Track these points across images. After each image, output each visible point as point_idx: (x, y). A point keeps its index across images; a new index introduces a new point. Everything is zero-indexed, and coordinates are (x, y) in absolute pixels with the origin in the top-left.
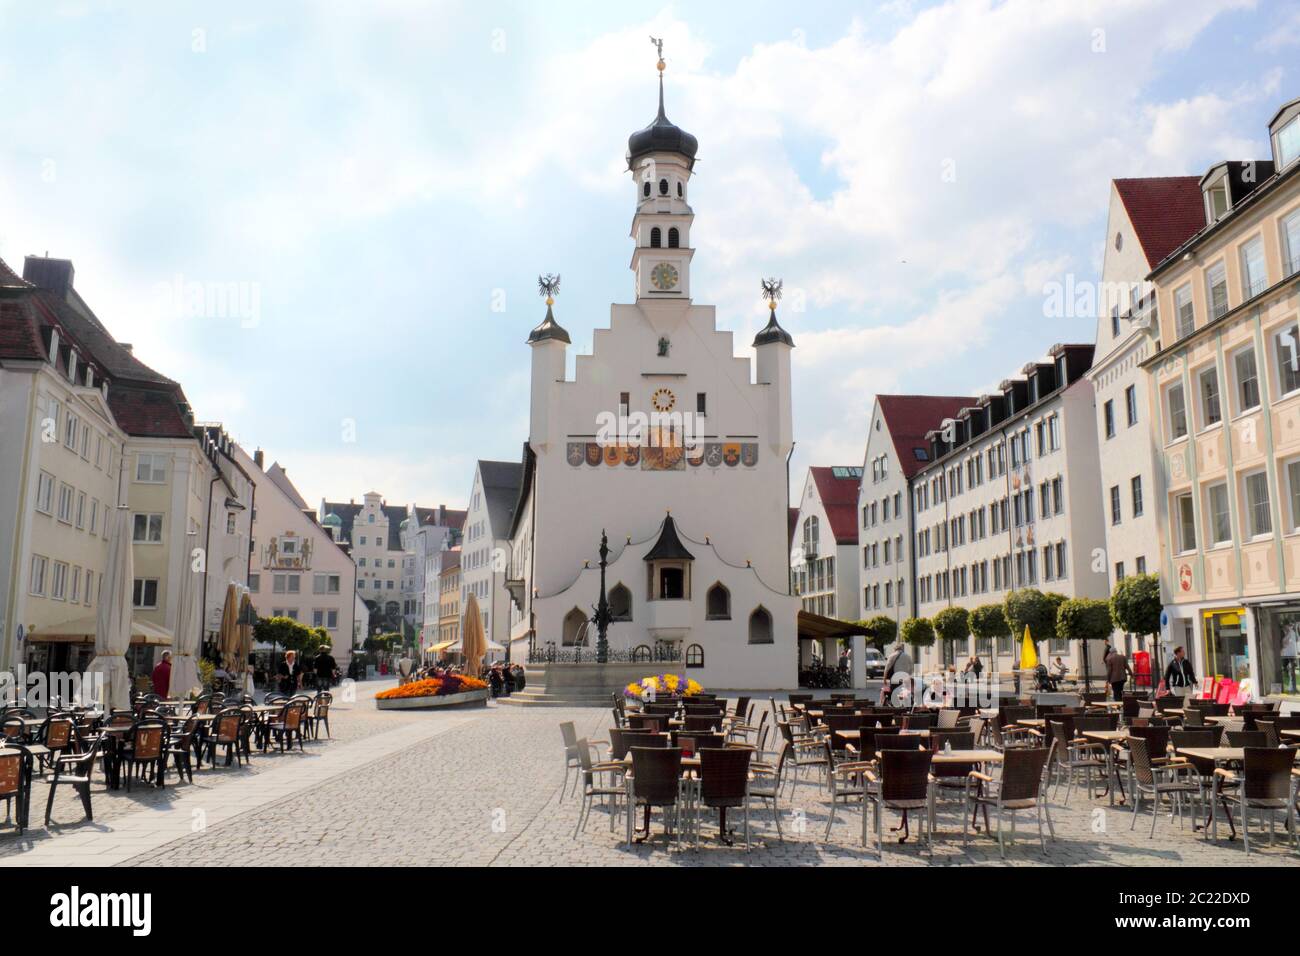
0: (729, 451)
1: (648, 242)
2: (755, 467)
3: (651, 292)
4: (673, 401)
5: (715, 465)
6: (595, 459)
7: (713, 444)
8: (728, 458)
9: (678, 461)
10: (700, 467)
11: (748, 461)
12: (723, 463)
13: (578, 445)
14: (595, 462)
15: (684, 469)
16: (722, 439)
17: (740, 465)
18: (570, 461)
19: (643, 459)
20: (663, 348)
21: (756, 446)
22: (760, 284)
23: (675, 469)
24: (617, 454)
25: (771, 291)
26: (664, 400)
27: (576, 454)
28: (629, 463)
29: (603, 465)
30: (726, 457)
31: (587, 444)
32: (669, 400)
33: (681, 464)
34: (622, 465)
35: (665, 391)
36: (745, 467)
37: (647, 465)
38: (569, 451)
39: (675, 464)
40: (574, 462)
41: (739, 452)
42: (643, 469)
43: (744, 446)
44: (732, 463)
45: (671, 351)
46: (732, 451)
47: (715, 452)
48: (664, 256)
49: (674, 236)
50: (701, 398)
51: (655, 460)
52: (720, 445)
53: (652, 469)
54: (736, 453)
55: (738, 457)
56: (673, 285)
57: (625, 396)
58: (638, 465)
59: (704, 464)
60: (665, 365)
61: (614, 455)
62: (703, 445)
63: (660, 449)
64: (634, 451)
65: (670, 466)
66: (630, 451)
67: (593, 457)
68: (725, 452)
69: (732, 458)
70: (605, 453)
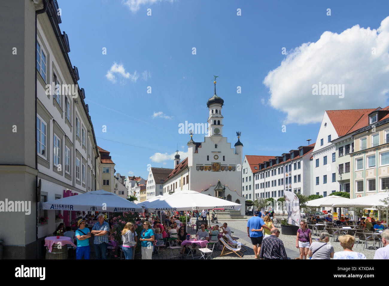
1: (213, 124)
2: (235, 171)
3: (214, 134)
7: (226, 167)
12: (228, 170)
13: (198, 166)
14: (202, 170)
15: (220, 171)
16: (228, 165)
17: (232, 171)
18: (197, 170)
19: (212, 169)
20: (216, 146)
21: (235, 167)
22: (236, 133)
25: (238, 134)
26: (216, 157)
27: (198, 168)
28: (209, 170)
29: (204, 170)
31: (201, 166)
32: (217, 157)
33: (220, 170)
34: (208, 170)
35: (216, 155)
38: (197, 168)
40: (198, 170)
42: (212, 171)
43: (233, 167)
44: (230, 170)
45: (218, 147)
46: (230, 168)
48: (217, 126)
49: (219, 122)
50: (224, 157)
51: (214, 170)
53: (214, 171)
55: (231, 169)
56: (219, 133)
57: (208, 156)
58: (211, 171)
59: (224, 170)
60: (216, 150)
61: (206, 169)
62: (224, 166)
63: (216, 167)
64: (210, 167)
65: (218, 171)
66: (209, 168)
67: (202, 169)
68: (229, 168)
69: (230, 169)
70: (204, 168)
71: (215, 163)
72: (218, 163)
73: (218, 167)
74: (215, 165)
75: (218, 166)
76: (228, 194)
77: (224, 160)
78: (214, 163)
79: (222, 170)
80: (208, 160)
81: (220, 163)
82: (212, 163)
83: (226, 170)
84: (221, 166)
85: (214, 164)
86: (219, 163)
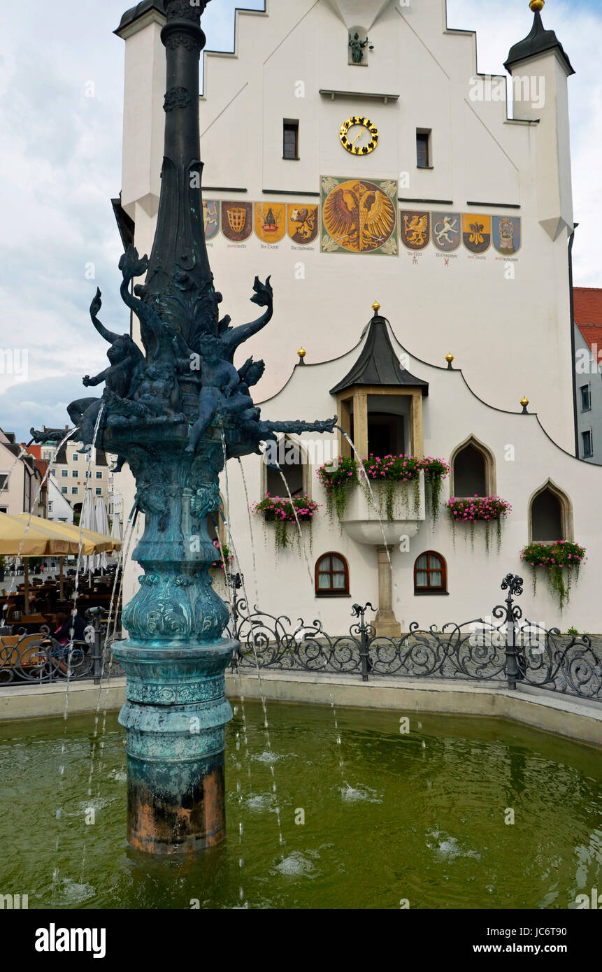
0: (472, 226)
2: (514, 256)
4: (375, 139)
5: (449, 250)
6: (238, 228)
7: (442, 215)
8: (471, 239)
9: (386, 239)
10: (422, 251)
11: (503, 245)
12: (462, 248)
15: (396, 253)
16: (460, 207)
17: (491, 251)
19: (324, 232)
21: (518, 219)
23: (380, 252)
24: (279, 223)
26: (359, 137)
28: (299, 238)
29: (253, 240)
30: (466, 236)
31: (226, 205)
32: (367, 140)
33: (390, 245)
34: (287, 241)
35: (361, 121)
36: (498, 255)
37: (329, 244)
39: (380, 243)
41: (488, 230)
42: (324, 250)
43: (496, 219)
44: (477, 249)
45: (370, 57)
46: (478, 228)
47: (447, 227)
50: (423, 137)
51: (345, 236)
52: (458, 215)
54: (485, 231)
57: (291, 127)
58: (316, 243)
59: (431, 244)
60: (357, 80)
61: (271, 225)
62: (427, 214)
63: (355, 215)
64: (307, 216)
65: (373, 246)
66: (302, 218)
67: (236, 226)
68: (465, 228)
69: (476, 238)
70: (257, 218)
71: (348, 186)
72: (372, 185)
73: (371, 216)
74: (348, 199)
75: (375, 206)
76: (460, 439)
77: (424, 162)
78: (341, 180)
79: (408, 245)
80: (291, 153)
81: (395, 183)
82: (323, 179)
83: (447, 247)
84: (402, 206)
85: (338, 195)
86: (388, 188)
